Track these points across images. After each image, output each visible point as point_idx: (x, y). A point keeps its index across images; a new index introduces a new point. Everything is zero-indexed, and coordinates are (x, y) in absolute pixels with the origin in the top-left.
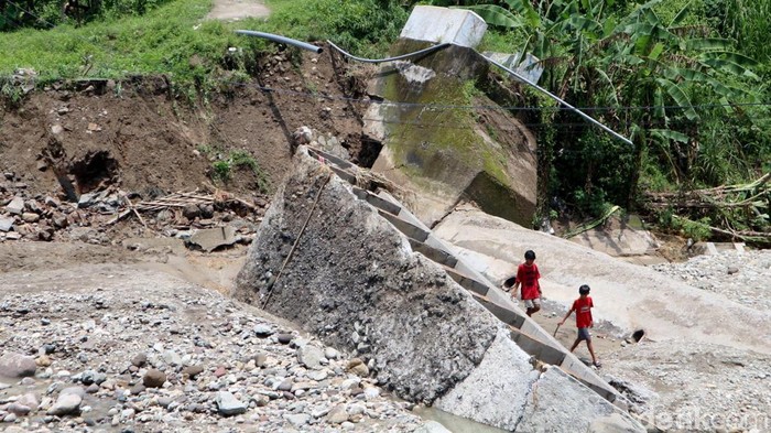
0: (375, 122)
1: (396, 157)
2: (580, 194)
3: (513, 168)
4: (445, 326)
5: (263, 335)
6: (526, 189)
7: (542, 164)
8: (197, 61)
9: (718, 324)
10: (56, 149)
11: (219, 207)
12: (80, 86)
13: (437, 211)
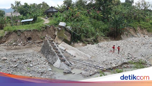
0: (56, 34)
1: (57, 37)
2: (75, 40)
3: (68, 38)
4: (54, 57)
5: (39, 57)
6: (69, 40)
7: (71, 37)
8: (40, 28)
9: (82, 56)
10: (26, 37)
11: (41, 42)
12: (28, 31)
13: (60, 43)
